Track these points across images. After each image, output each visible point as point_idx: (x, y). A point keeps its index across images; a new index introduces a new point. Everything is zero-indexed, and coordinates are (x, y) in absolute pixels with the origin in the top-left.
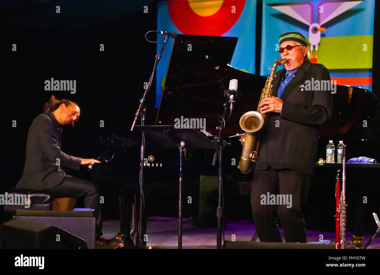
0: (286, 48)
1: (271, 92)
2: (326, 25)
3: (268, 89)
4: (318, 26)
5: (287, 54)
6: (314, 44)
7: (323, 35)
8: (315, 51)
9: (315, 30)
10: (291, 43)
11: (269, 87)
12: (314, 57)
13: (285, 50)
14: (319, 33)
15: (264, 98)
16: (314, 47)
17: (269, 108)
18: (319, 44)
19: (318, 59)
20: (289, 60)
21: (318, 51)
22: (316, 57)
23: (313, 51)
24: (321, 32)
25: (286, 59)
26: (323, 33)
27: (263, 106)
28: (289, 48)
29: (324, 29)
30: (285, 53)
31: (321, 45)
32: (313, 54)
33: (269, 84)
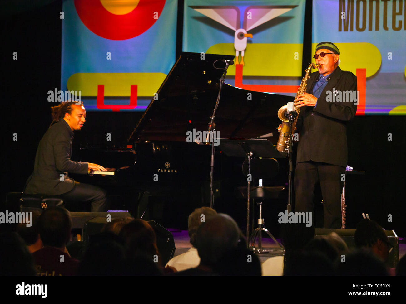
0: (320, 55)
1: (305, 90)
2: (254, 31)
3: (303, 88)
4: (245, 32)
5: (321, 60)
6: (240, 50)
7: (249, 41)
8: (241, 57)
9: (241, 36)
10: (325, 51)
11: (303, 86)
12: (239, 63)
13: (319, 56)
14: (245, 39)
15: (299, 94)
16: (240, 52)
17: (303, 103)
18: (245, 50)
19: (244, 65)
20: (322, 64)
21: (244, 57)
22: (242, 63)
23: (238, 57)
24: (248, 37)
25: (319, 64)
26: (249, 39)
27: (298, 101)
28: (323, 55)
29: (250, 35)
30: (319, 59)
31: (247, 52)
32: (238, 61)
33: (304, 83)
